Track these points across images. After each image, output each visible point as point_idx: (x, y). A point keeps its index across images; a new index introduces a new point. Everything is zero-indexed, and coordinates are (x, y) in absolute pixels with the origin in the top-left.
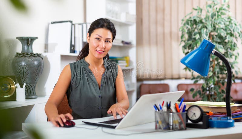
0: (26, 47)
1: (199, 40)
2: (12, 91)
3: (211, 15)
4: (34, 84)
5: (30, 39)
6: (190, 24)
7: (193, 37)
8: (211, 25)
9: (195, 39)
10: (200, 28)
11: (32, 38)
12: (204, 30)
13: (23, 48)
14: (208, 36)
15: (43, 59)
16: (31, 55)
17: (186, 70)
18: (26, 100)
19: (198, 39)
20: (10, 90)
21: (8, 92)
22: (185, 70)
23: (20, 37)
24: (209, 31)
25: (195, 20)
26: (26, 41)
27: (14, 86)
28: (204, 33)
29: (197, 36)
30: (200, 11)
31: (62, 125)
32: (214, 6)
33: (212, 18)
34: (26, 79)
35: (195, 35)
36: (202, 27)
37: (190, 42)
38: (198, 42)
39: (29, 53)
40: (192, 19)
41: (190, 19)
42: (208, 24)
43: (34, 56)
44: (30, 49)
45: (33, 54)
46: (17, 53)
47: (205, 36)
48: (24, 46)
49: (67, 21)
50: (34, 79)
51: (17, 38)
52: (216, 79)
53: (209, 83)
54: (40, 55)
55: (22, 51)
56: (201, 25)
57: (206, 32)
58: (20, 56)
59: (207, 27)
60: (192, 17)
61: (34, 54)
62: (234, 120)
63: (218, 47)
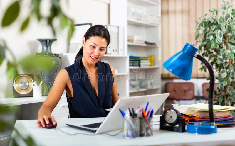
0: (45, 48)
1: (213, 42)
2: (31, 88)
3: (226, 17)
4: (52, 82)
5: (48, 41)
6: (204, 25)
7: (207, 38)
8: (225, 27)
9: (209, 39)
10: (214, 29)
11: (50, 40)
12: (218, 31)
13: (43, 49)
14: (222, 37)
15: (62, 59)
16: (49, 55)
17: (202, 71)
18: (43, 96)
19: (212, 39)
20: (28, 87)
21: (27, 89)
22: (200, 70)
23: (40, 39)
24: (223, 32)
25: (210, 22)
26: (45, 43)
27: (32, 84)
28: (218, 34)
29: (211, 38)
30: (215, 13)
31: (44, 126)
32: (228, 8)
33: (227, 19)
34: (44, 77)
35: (209, 36)
36: (216, 28)
37: (205, 43)
38: (212, 43)
39: (47, 54)
40: (207, 21)
41: (204, 21)
42: (222, 25)
43: (52, 56)
44: (49, 50)
45: (50, 54)
46: (37, 53)
47: (219, 37)
48: (43, 47)
49: (87, 24)
50: (52, 77)
51: (38, 40)
52: (231, 80)
53: (223, 83)
54: (59, 55)
55: (42, 52)
56: (215, 27)
57: (220, 34)
58: (39, 56)
59: (221, 28)
60: (206, 19)
61: (52, 54)
62: (217, 125)
63: (232, 48)
